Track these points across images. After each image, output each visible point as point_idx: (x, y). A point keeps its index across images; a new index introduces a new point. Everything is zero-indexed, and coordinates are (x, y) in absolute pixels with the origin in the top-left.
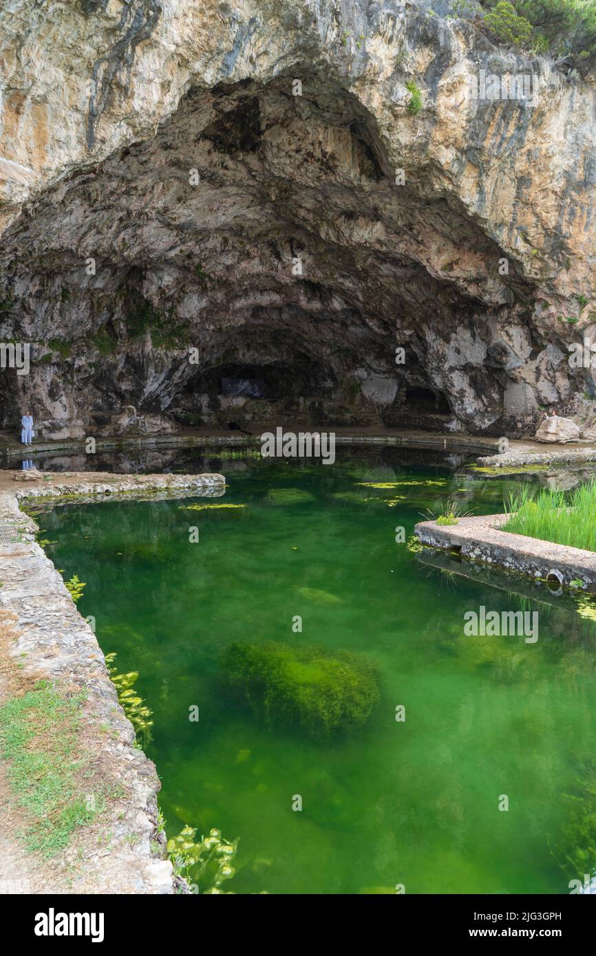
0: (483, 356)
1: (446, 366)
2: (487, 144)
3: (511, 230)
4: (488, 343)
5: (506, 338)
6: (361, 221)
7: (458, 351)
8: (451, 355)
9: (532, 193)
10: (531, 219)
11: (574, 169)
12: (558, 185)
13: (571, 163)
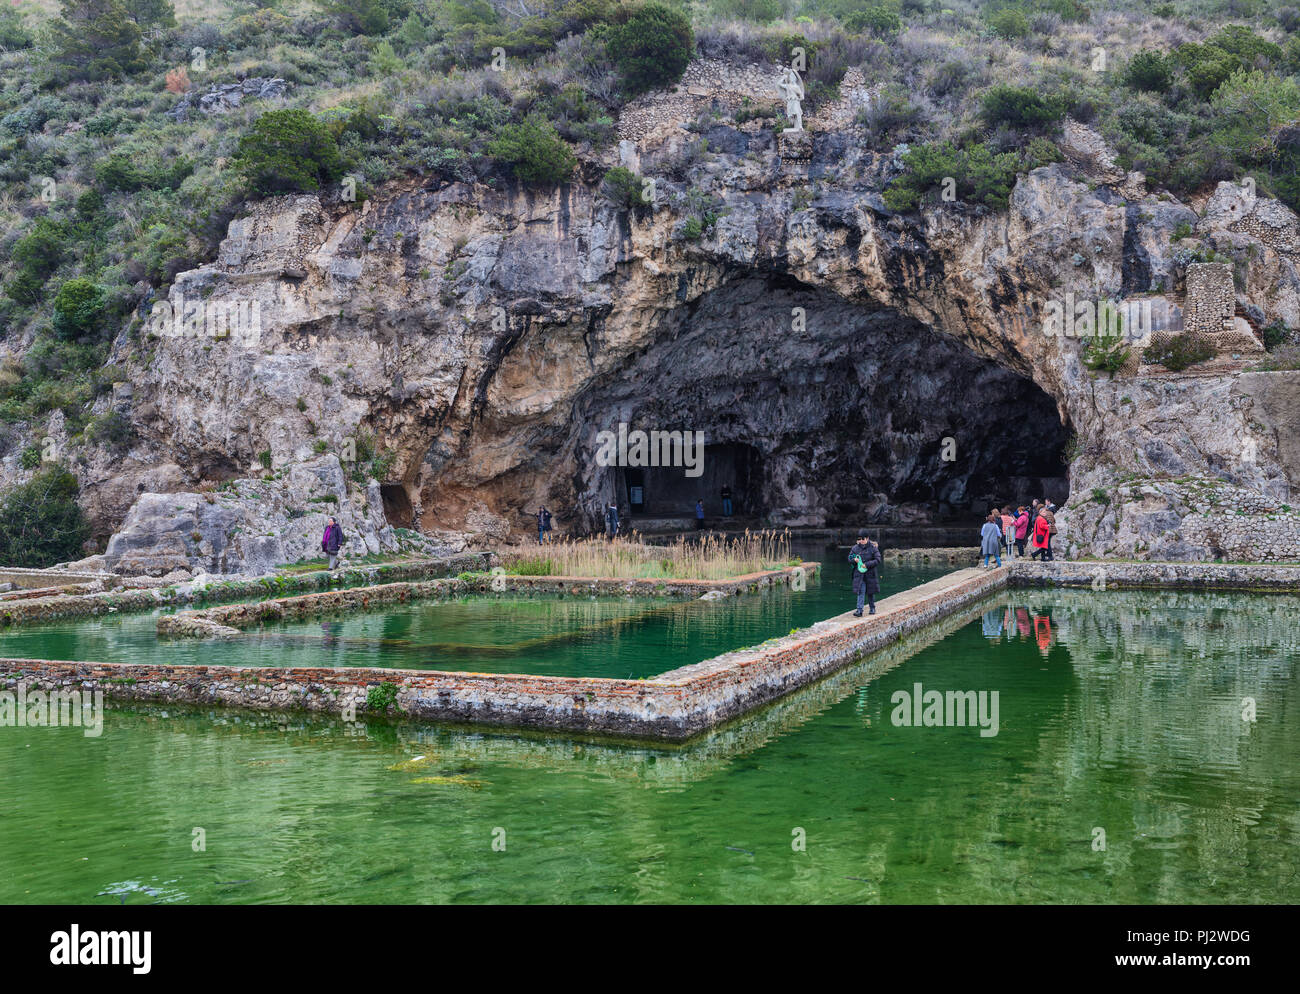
2: (907, 284)
3: (974, 341)
9: (972, 310)
10: (983, 331)
11: (995, 286)
12: (986, 301)
13: (990, 281)
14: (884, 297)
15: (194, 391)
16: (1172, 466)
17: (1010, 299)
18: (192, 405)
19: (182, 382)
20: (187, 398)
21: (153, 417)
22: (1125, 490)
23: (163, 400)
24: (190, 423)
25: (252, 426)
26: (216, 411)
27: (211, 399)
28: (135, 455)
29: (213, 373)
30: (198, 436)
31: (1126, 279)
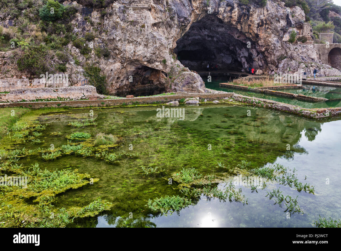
0: (248, 55)
1: (241, 56)
2: (241, 20)
3: (248, 33)
4: (248, 52)
5: (252, 51)
6: (220, 27)
7: (243, 53)
8: (242, 54)
9: (251, 27)
10: (252, 32)
11: (259, 23)
12: (256, 26)
13: (259, 22)
14: (234, 23)
15: (135, 42)
16: (306, 60)
17: (262, 26)
18: (134, 46)
19: (131, 39)
20: (131, 44)
21: (115, 49)
22: (309, 65)
23: (119, 44)
24: (132, 51)
25: (157, 53)
26: (143, 48)
27: (141, 44)
28: (111, 60)
29: (142, 37)
30: (133, 55)
31: (287, 24)
